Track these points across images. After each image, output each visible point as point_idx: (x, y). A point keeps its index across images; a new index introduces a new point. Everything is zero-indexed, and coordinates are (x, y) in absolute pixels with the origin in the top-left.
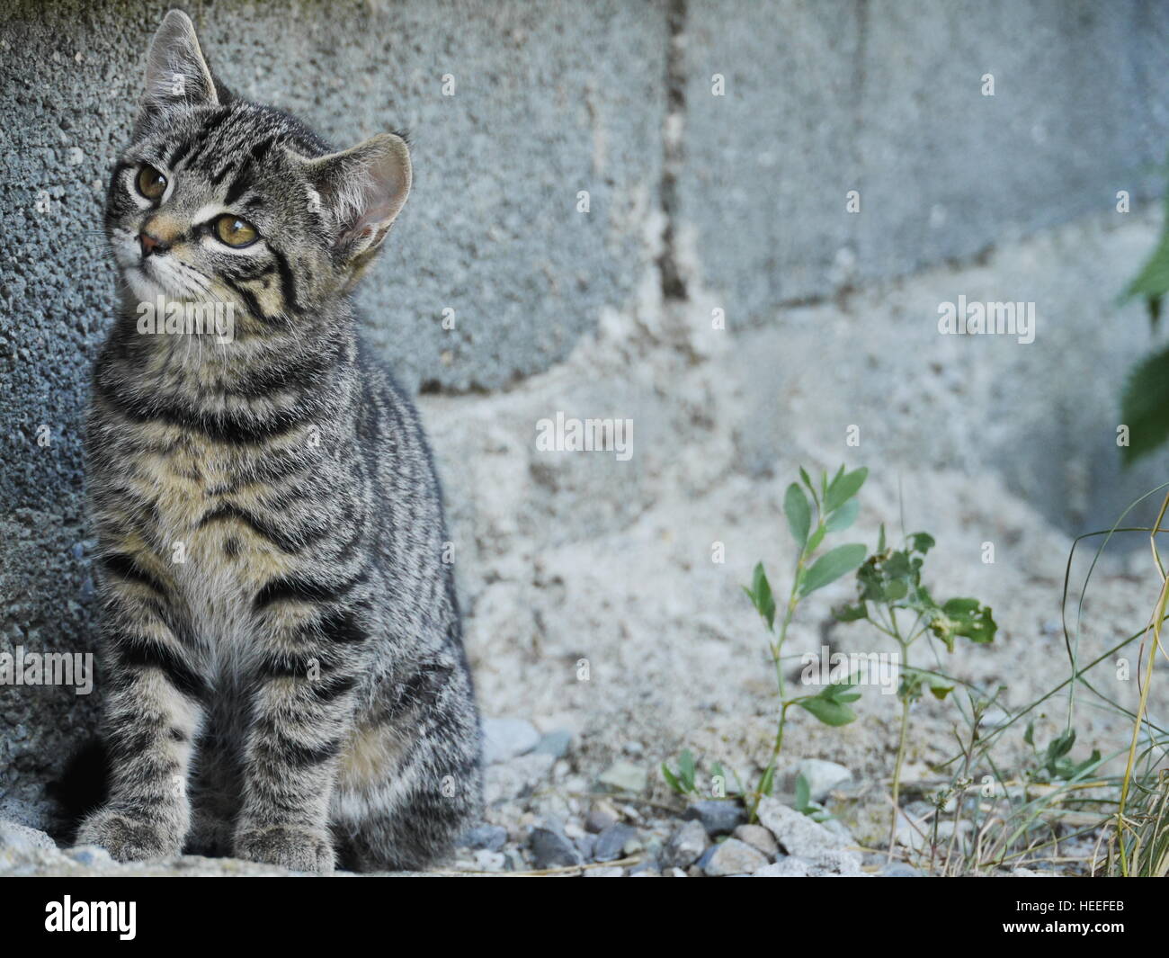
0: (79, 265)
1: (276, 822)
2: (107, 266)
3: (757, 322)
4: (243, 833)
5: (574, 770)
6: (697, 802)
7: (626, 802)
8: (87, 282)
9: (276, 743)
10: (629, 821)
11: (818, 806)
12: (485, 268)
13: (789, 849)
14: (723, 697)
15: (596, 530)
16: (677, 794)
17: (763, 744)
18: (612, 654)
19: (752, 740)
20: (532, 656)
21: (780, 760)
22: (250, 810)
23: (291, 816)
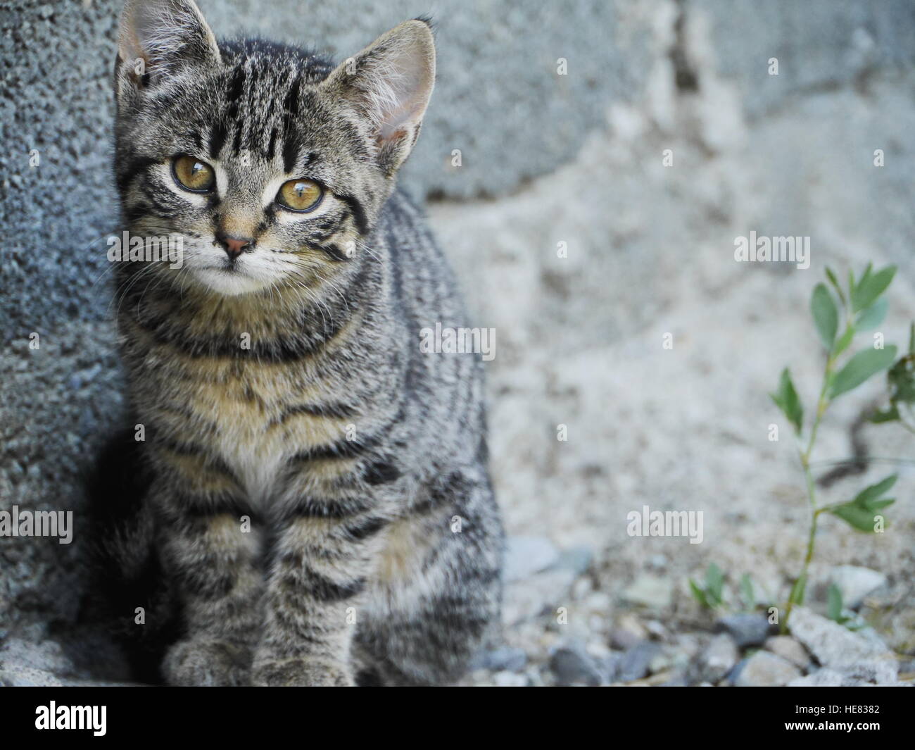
0: (69, 85)
1: (297, 652)
2: (99, 87)
3: (774, 110)
4: (262, 664)
5: (596, 586)
6: (725, 615)
7: (651, 618)
8: (78, 104)
9: (304, 575)
10: (654, 638)
11: (851, 615)
12: (486, 68)
13: (822, 660)
14: (749, 504)
15: (610, 336)
16: (705, 608)
17: (793, 553)
18: (631, 465)
19: (781, 548)
20: (549, 470)
21: (812, 568)
22: (271, 639)
23: (314, 648)
